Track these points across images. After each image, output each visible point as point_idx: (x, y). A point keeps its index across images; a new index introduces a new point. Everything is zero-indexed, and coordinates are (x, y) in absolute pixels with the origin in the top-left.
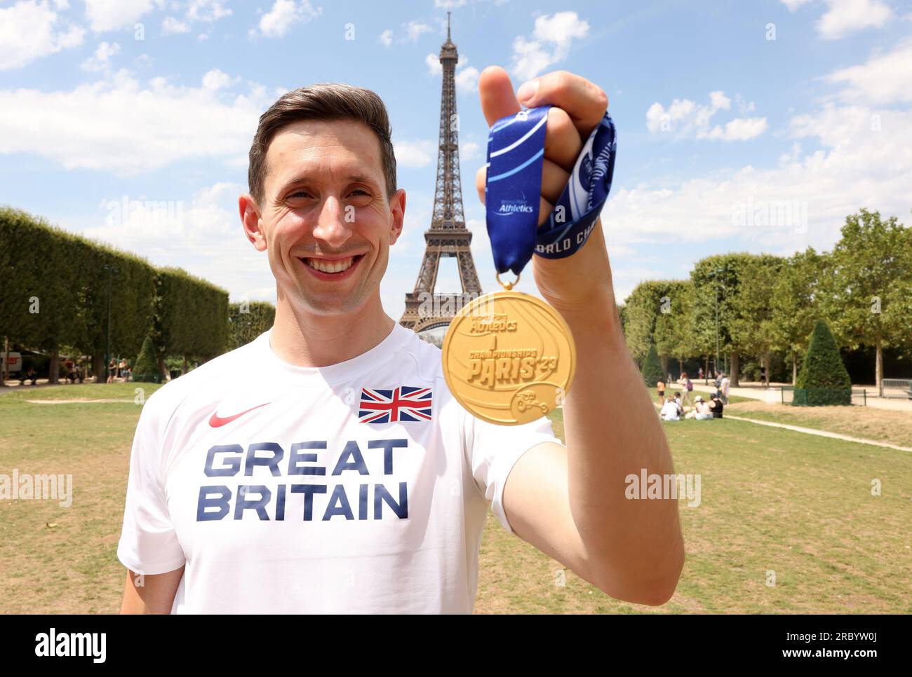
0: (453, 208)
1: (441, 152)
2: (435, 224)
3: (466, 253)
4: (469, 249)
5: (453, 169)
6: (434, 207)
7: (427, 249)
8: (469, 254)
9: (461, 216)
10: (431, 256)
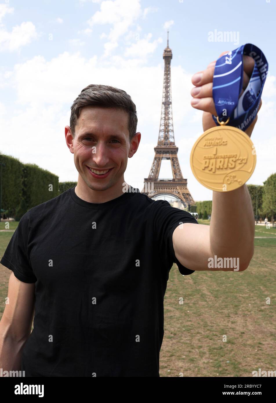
0: (169, 135)
1: (163, 105)
2: (160, 143)
3: (175, 158)
4: (176, 156)
5: (169, 114)
6: (159, 134)
7: (155, 155)
8: (177, 159)
9: (173, 139)
10: (157, 159)
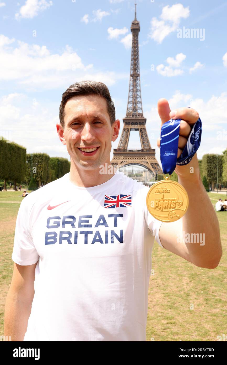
0: (137, 106)
1: (131, 77)
2: (128, 114)
3: (143, 129)
4: (145, 127)
5: (137, 86)
6: (128, 106)
7: (124, 127)
8: (145, 129)
9: (141, 110)
10: (126, 130)
